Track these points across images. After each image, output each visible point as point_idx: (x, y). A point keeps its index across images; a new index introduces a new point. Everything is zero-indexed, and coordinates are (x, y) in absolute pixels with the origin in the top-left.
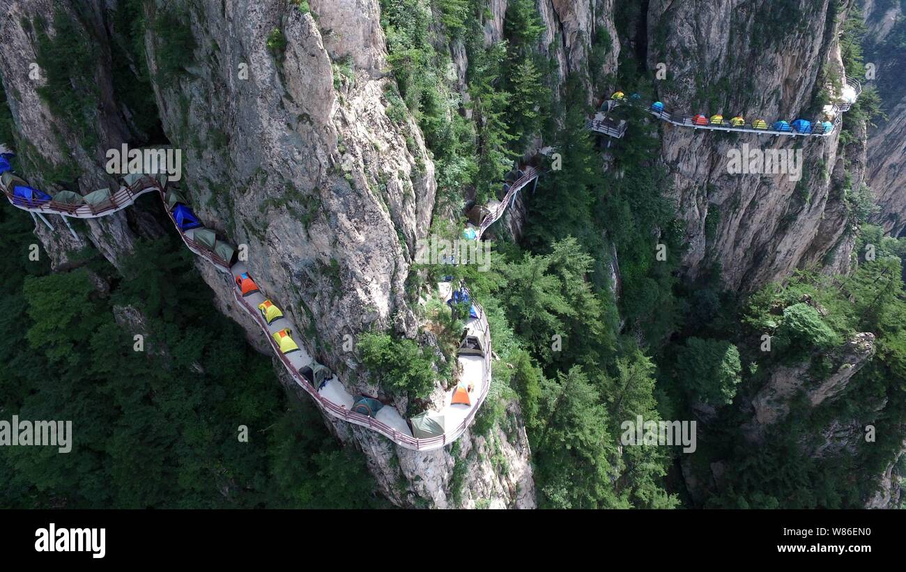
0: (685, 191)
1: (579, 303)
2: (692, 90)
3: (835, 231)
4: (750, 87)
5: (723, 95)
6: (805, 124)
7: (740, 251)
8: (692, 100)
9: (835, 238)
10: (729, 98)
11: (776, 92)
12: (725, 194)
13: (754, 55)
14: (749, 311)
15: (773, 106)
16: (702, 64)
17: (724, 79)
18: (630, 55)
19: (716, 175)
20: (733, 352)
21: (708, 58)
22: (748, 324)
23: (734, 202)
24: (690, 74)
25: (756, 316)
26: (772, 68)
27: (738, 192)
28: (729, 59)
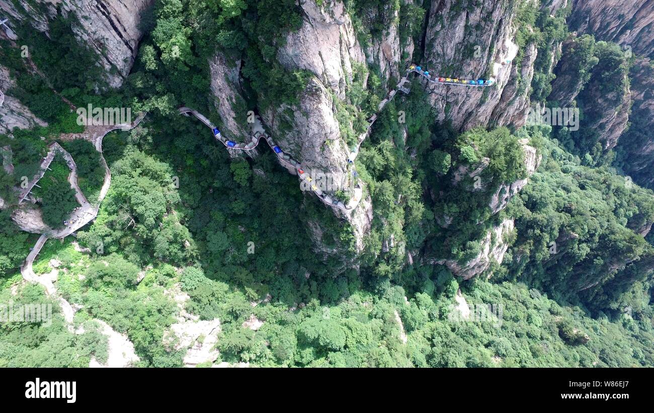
0: (436, 100)
1: (387, 160)
2: (440, 68)
3: (511, 96)
4: (461, 69)
5: (452, 71)
6: (482, 82)
7: (460, 115)
8: (440, 72)
9: (511, 98)
10: (454, 71)
11: (471, 71)
12: (453, 100)
13: (463, 60)
14: (457, 142)
15: (470, 76)
16: (444, 60)
17: (452, 65)
18: (418, 48)
19: (449, 93)
20: (448, 157)
21: (447, 58)
22: (455, 147)
23: (456, 102)
24: (439, 63)
25: (459, 144)
26: (469, 65)
27: (457, 99)
28: (454, 59)
